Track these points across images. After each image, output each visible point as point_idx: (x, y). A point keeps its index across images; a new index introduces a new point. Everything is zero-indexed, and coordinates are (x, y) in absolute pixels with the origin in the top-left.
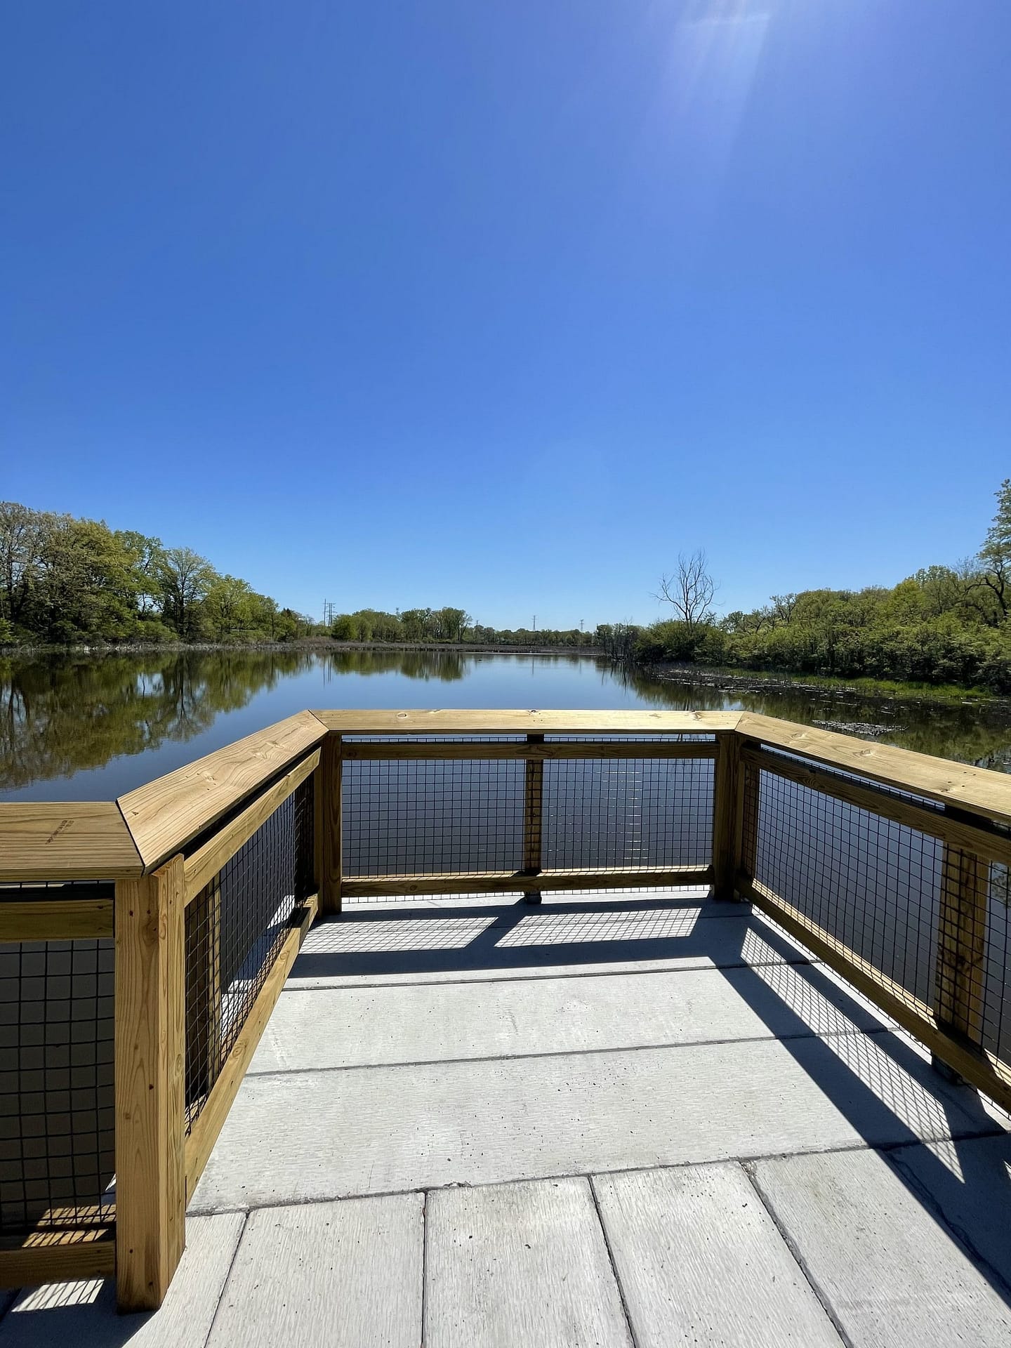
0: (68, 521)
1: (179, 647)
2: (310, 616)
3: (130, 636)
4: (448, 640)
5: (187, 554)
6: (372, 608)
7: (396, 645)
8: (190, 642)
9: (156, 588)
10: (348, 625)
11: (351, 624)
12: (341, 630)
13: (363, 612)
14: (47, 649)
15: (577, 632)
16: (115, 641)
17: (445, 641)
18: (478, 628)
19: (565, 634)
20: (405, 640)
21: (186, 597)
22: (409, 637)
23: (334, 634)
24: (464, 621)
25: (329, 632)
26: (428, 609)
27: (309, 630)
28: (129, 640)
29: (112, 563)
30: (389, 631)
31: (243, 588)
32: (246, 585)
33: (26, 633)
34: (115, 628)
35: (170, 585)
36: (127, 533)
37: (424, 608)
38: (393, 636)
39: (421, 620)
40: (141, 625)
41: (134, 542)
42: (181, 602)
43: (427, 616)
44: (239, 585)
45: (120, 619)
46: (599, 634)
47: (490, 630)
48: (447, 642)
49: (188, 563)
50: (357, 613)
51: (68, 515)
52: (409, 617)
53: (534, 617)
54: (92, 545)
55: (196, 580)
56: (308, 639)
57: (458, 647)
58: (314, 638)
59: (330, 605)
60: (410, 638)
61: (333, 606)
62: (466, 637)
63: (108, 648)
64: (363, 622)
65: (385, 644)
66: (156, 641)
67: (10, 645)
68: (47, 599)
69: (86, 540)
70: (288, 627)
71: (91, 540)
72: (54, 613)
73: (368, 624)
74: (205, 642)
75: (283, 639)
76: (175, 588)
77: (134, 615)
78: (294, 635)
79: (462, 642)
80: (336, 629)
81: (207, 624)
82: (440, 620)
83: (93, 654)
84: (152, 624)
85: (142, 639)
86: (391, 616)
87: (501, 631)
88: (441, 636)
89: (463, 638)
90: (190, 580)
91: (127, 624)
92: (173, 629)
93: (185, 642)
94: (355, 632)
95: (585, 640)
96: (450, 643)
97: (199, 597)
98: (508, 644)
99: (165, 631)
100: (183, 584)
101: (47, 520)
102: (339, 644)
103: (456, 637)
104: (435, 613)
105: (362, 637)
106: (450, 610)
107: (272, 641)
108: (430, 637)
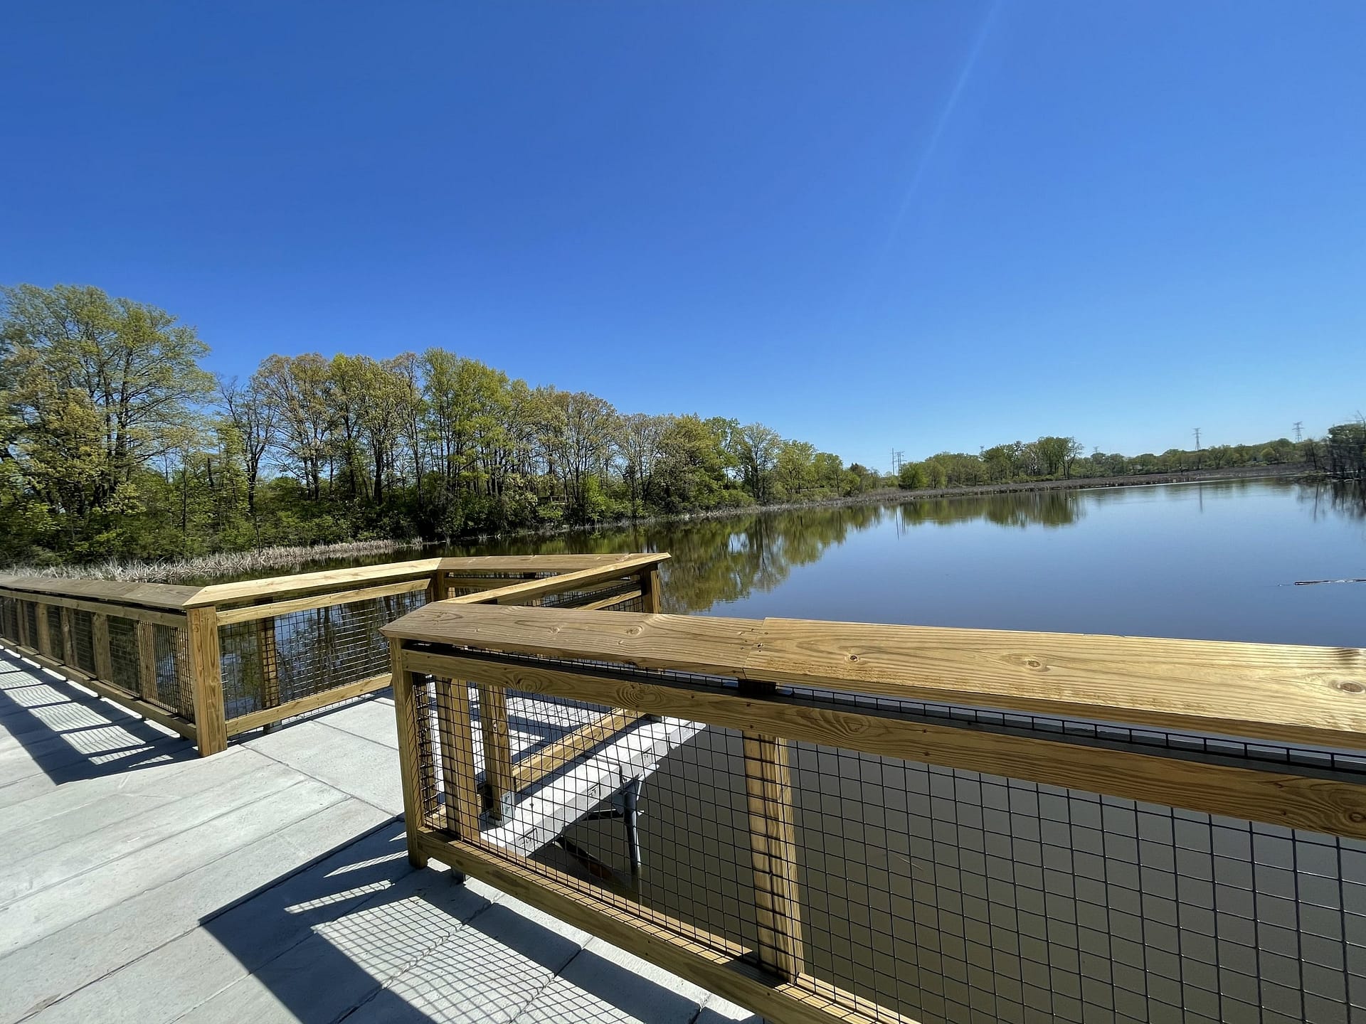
0: (672, 418)
1: (756, 509)
2: (874, 468)
3: (719, 503)
4: (1048, 477)
5: (757, 428)
6: (947, 451)
7: (978, 489)
8: (764, 504)
9: (736, 461)
10: (916, 472)
11: (920, 471)
12: (909, 479)
13: (937, 457)
14: (663, 519)
15: (1283, 443)
16: (708, 508)
17: (1044, 478)
18: (1098, 458)
19: (1257, 448)
20: (989, 482)
21: (759, 465)
22: (992, 479)
23: (901, 483)
24: (1070, 450)
25: (896, 483)
26: (1018, 442)
27: (875, 481)
28: (717, 506)
29: (701, 446)
30: (967, 474)
31: (809, 450)
32: (811, 446)
33: (652, 507)
34: (707, 498)
35: (747, 458)
36: (714, 419)
37: (1012, 442)
38: (973, 480)
39: (1010, 457)
40: (725, 493)
41: (718, 424)
42: (756, 471)
43: (1017, 450)
44: (804, 448)
45: (711, 491)
46: (1333, 440)
47: (1116, 459)
48: (1047, 480)
49: (758, 436)
50: (930, 458)
51: (672, 414)
52: (993, 456)
53: (1197, 430)
54: (689, 435)
55: (766, 450)
56: (873, 492)
57: (1066, 483)
58: (880, 490)
59: (899, 454)
60: (996, 479)
61: (902, 454)
62: (1075, 470)
63: (703, 514)
64: (934, 468)
65: (965, 489)
66: (738, 506)
67: (643, 517)
68: (662, 481)
69: (683, 431)
70: (851, 482)
71: (686, 430)
72: (667, 491)
73: (941, 469)
74: (776, 503)
75: (848, 494)
76: (751, 459)
77: (721, 486)
78: (860, 489)
79: (1069, 477)
80: (904, 479)
81: (778, 487)
82: (1035, 453)
83: (691, 520)
84: (734, 492)
85: (726, 505)
86: (971, 456)
87: (1135, 456)
88: (1038, 473)
89: (1071, 472)
90: (761, 451)
91: (716, 494)
92: (751, 494)
93: (760, 505)
94: (925, 480)
95: (1303, 453)
96: (1051, 480)
97: (769, 466)
98: (1148, 473)
99: (743, 496)
100: (756, 455)
101: (658, 422)
102: (908, 493)
103: (1061, 471)
104: (1029, 446)
105: (935, 483)
106: (1049, 440)
107: (837, 497)
108: (1023, 476)
